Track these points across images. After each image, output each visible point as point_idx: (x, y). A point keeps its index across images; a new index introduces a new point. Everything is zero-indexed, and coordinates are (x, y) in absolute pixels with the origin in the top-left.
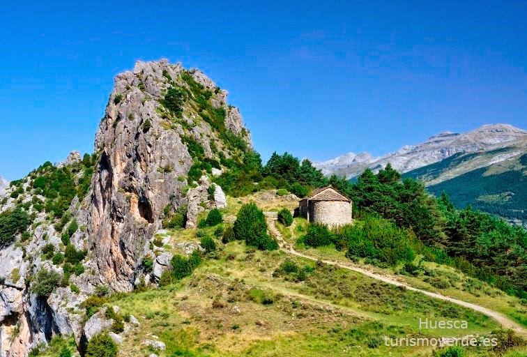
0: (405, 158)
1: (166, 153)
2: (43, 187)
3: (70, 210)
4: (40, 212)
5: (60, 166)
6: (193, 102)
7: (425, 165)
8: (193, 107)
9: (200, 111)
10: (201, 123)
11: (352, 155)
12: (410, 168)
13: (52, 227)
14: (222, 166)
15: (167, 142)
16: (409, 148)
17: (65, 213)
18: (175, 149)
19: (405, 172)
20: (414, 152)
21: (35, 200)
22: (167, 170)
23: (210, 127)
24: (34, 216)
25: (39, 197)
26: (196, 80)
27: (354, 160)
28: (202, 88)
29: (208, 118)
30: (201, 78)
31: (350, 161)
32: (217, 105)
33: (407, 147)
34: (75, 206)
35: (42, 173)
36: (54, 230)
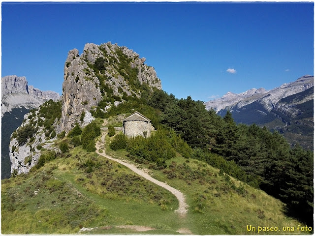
0: (284, 90)
1: (86, 94)
2: (45, 113)
3: (54, 125)
4: (41, 126)
5: (56, 101)
6: (116, 65)
7: (295, 93)
8: (115, 67)
9: (120, 69)
10: (118, 76)
11: (255, 90)
12: (287, 95)
13: (44, 135)
14: (122, 100)
15: (87, 88)
16: (286, 84)
17: (52, 127)
18: (92, 91)
19: (284, 97)
20: (289, 86)
21: (40, 120)
22: (86, 103)
23: (123, 78)
24: (38, 129)
25: (42, 118)
26: (124, 52)
27: (256, 92)
28: (127, 57)
29: (124, 74)
30: (127, 51)
31: (253, 93)
32: (134, 66)
33: (285, 84)
34: (56, 123)
35: (46, 105)
36: (44, 136)
